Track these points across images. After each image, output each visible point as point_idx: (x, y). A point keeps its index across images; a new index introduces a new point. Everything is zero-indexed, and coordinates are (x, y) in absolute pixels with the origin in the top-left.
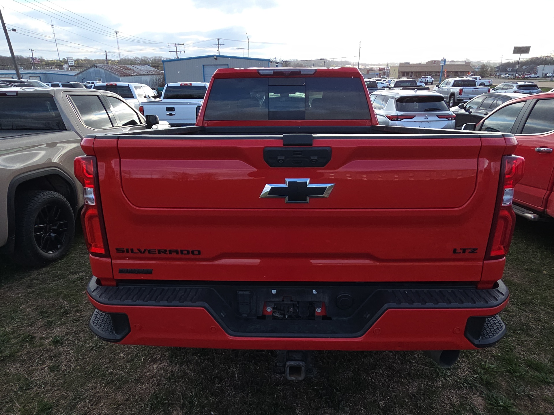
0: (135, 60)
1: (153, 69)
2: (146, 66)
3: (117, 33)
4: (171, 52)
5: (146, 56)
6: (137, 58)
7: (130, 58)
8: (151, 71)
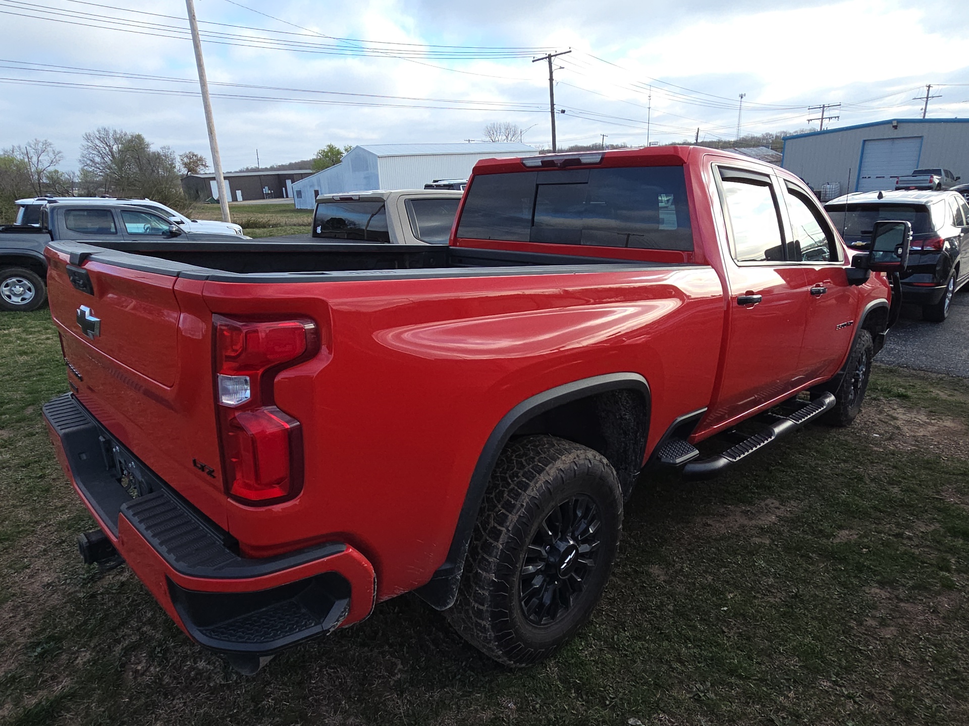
0: (764, 138)
1: (773, 152)
2: (761, 147)
3: (742, 98)
4: (811, 120)
5: (785, 131)
6: (767, 134)
7: (755, 136)
8: (768, 155)
